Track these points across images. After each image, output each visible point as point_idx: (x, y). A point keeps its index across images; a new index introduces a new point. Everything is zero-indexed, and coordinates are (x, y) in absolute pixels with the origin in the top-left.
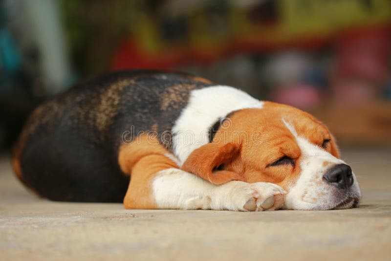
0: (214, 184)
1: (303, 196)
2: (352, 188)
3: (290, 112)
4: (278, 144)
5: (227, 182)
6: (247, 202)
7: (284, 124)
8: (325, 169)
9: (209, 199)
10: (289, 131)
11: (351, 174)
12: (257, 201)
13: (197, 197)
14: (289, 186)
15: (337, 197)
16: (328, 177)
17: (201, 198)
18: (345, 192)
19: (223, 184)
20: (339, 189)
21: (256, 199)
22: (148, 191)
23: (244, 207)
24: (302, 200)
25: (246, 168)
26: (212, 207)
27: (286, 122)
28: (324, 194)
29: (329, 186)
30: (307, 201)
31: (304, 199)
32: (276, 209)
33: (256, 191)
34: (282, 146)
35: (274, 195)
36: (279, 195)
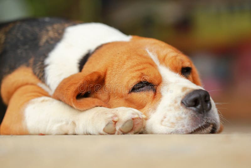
0: (78, 110)
1: (162, 121)
2: (210, 113)
3: (154, 44)
4: (140, 70)
5: (91, 108)
6: (107, 125)
7: (148, 54)
8: (183, 94)
9: (74, 123)
10: (152, 60)
11: (209, 100)
12: (117, 124)
13: (64, 123)
14: (150, 113)
15: (195, 121)
16: (186, 102)
17: (67, 123)
18: (203, 117)
19: (87, 110)
20: (197, 114)
21: (116, 122)
22: (21, 118)
23: (104, 130)
24: (162, 124)
25: (111, 96)
26: (77, 133)
27: (150, 51)
28: (182, 118)
29: (187, 111)
30: (165, 126)
31: (163, 123)
32: (135, 133)
33: (116, 115)
34: (143, 71)
35: (133, 119)
36: (137, 118)
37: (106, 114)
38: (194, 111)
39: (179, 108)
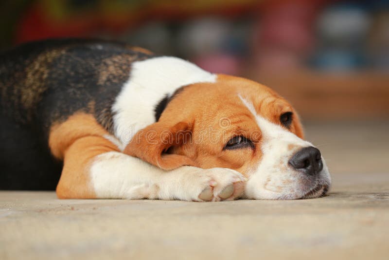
0: (163, 170)
1: (266, 185)
4: (236, 123)
5: (178, 168)
6: (203, 191)
7: (241, 102)
8: (290, 153)
9: (157, 187)
10: (247, 109)
11: (320, 159)
12: (214, 189)
13: (143, 185)
14: (249, 173)
15: (305, 185)
16: (294, 163)
17: (147, 186)
19: (173, 170)
21: (213, 187)
23: (199, 196)
24: (265, 188)
25: (199, 152)
26: (160, 197)
27: (243, 98)
28: (290, 182)
29: (296, 172)
30: (270, 190)
31: (268, 187)
32: (236, 199)
33: (212, 178)
34: (240, 125)
35: (234, 183)
36: (239, 182)
37: (200, 177)
38: (304, 173)
39: (286, 169)
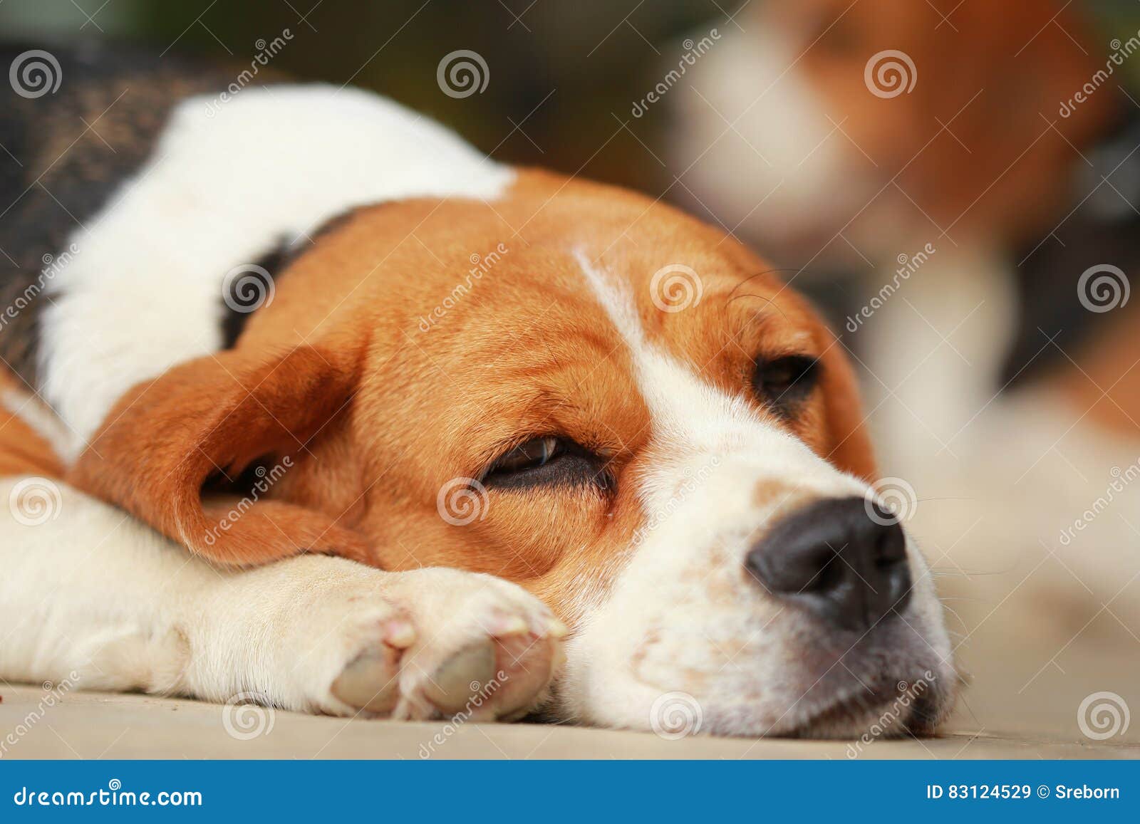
1: (639, 657)
3: (622, 222)
4: (535, 372)
5: (276, 561)
6: (350, 665)
7: (582, 279)
8: (758, 519)
9: (181, 638)
10: (600, 311)
12: (404, 660)
13: (129, 629)
14: (579, 599)
16: (771, 563)
17: (146, 635)
18: (862, 649)
20: (829, 632)
21: (399, 653)
23: (334, 689)
24: (637, 677)
27: (594, 267)
28: (745, 652)
29: (778, 611)
30: (655, 685)
31: (646, 669)
32: (501, 719)
33: (402, 609)
34: (551, 381)
35: (496, 640)
36: (519, 636)
37: (352, 600)
38: (815, 617)
39: (734, 593)
